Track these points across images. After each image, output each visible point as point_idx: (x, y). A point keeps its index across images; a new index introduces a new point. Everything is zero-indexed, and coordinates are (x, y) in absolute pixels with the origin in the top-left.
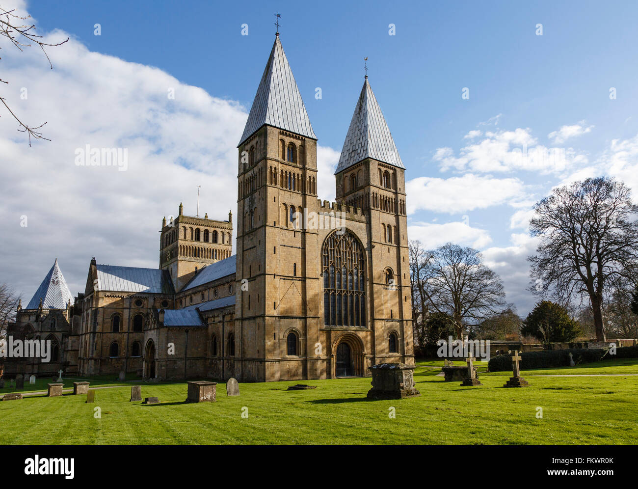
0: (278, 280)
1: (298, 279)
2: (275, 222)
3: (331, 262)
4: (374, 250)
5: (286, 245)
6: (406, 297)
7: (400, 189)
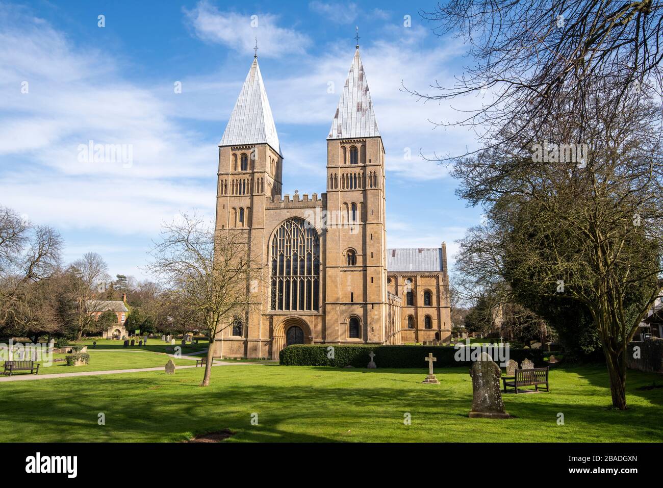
1: (243, 270)
2: (223, 226)
3: (280, 251)
4: (328, 234)
6: (372, 278)
7: (370, 160)
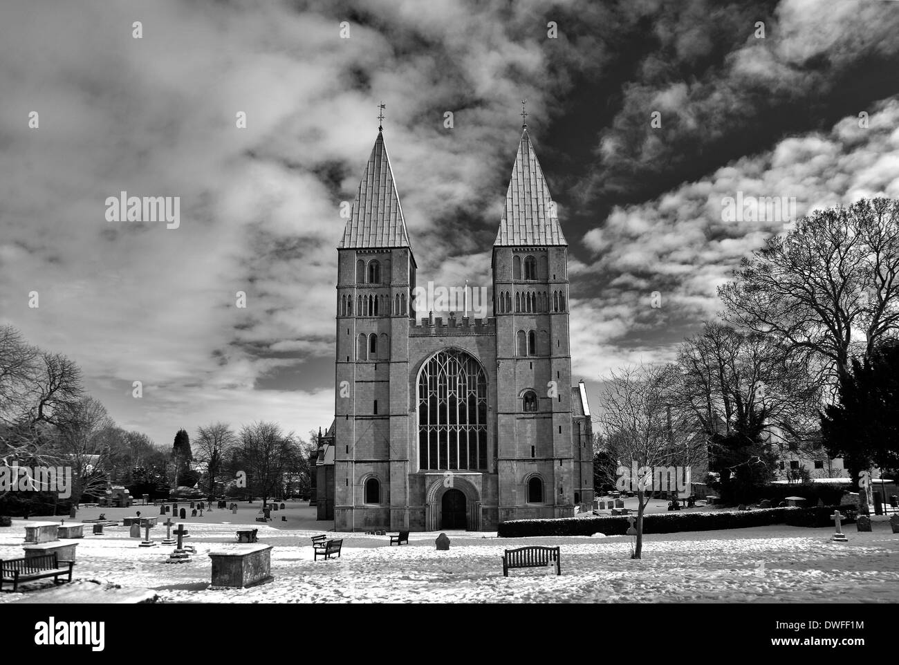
0: (353, 421)
1: (380, 417)
2: (348, 357)
3: (430, 393)
4: (501, 369)
5: (364, 380)
6: (560, 427)
7: (554, 276)
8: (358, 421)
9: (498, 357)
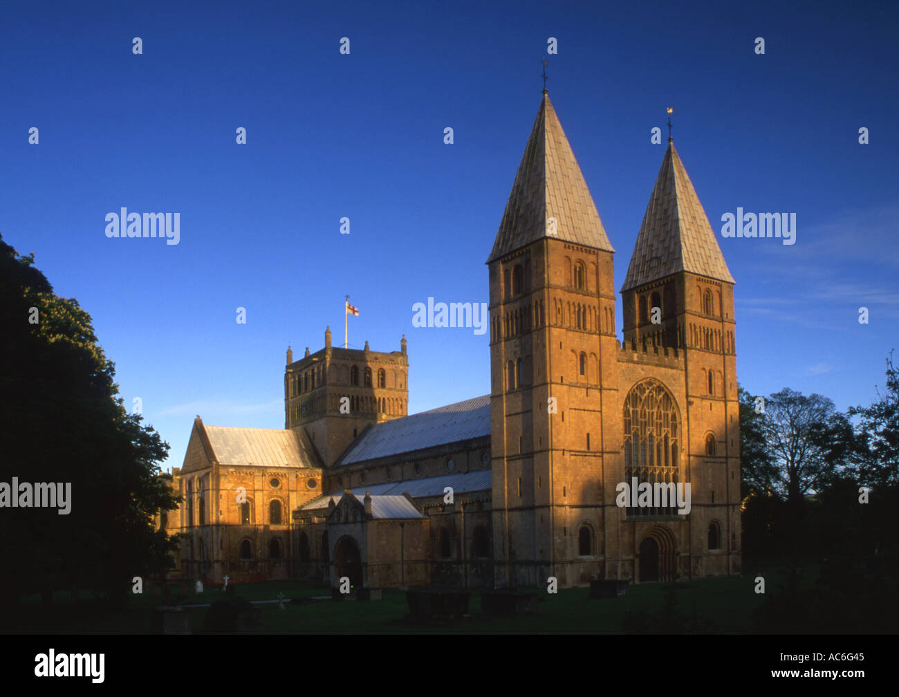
0: (568, 457)
1: (593, 454)
2: (562, 378)
3: (633, 428)
4: (691, 408)
5: (577, 408)
6: (733, 473)
8: (572, 457)
9: (690, 394)
